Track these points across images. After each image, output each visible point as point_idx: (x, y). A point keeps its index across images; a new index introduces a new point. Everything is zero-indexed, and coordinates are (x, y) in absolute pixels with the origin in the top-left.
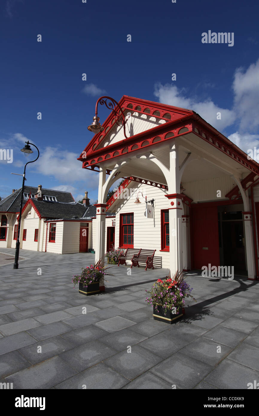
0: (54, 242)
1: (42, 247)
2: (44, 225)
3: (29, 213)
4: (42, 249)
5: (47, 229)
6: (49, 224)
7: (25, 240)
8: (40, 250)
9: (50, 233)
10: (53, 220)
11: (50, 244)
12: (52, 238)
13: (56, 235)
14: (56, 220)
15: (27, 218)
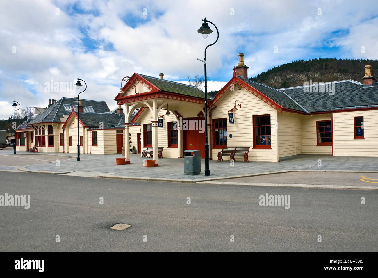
0: (97, 146)
1: (87, 150)
2: (87, 133)
3: (73, 123)
4: (87, 152)
5: (90, 136)
6: (91, 132)
7: (71, 145)
8: (86, 153)
9: (93, 139)
10: (94, 129)
11: (93, 148)
12: (95, 143)
13: (98, 140)
14: (97, 129)
15: (72, 127)
